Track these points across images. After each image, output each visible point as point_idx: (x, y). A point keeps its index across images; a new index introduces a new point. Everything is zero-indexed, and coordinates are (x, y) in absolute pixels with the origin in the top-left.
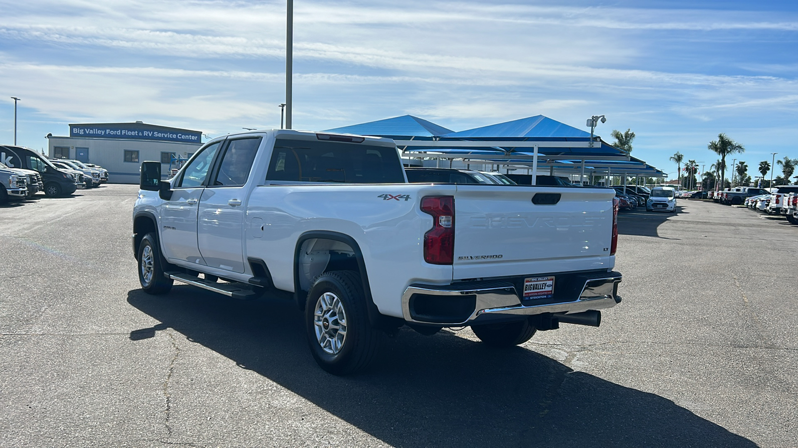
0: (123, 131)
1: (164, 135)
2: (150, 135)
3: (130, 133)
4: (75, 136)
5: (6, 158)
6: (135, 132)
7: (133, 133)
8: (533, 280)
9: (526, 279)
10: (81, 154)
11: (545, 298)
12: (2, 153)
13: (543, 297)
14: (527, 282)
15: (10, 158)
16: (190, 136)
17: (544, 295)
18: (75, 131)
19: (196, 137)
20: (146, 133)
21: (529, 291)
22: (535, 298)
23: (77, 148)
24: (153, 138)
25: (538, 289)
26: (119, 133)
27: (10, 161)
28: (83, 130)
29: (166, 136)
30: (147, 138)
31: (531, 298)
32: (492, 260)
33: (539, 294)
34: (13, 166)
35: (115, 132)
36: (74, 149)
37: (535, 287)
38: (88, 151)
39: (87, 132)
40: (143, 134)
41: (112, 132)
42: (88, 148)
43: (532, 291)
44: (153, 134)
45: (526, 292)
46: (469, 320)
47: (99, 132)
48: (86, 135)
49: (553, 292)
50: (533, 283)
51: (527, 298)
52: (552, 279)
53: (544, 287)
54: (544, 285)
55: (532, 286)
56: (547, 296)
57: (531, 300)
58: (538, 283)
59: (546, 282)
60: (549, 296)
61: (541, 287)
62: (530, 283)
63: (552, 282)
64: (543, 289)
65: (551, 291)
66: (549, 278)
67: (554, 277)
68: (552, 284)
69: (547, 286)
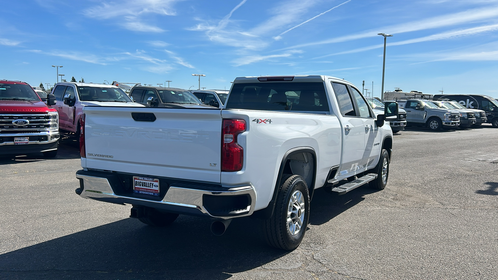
5: (469, 103)
8: (140, 178)
9: (133, 177)
12: (467, 100)
13: (150, 194)
14: (135, 179)
15: (472, 102)
17: (151, 192)
21: (139, 187)
22: (144, 193)
25: (147, 186)
27: (471, 105)
31: (140, 192)
33: (147, 190)
34: (473, 107)
37: (144, 184)
43: (141, 187)
49: (159, 192)
50: (141, 181)
51: (137, 192)
52: (157, 181)
53: (151, 186)
54: (151, 184)
55: (141, 184)
56: (154, 194)
57: (140, 194)
58: (146, 182)
59: (152, 182)
60: (156, 194)
61: (149, 186)
62: (137, 181)
63: (157, 184)
64: (151, 187)
65: (158, 191)
66: (155, 180)
67: (158, 180)
68: (158, 185)
69: (154, 186)
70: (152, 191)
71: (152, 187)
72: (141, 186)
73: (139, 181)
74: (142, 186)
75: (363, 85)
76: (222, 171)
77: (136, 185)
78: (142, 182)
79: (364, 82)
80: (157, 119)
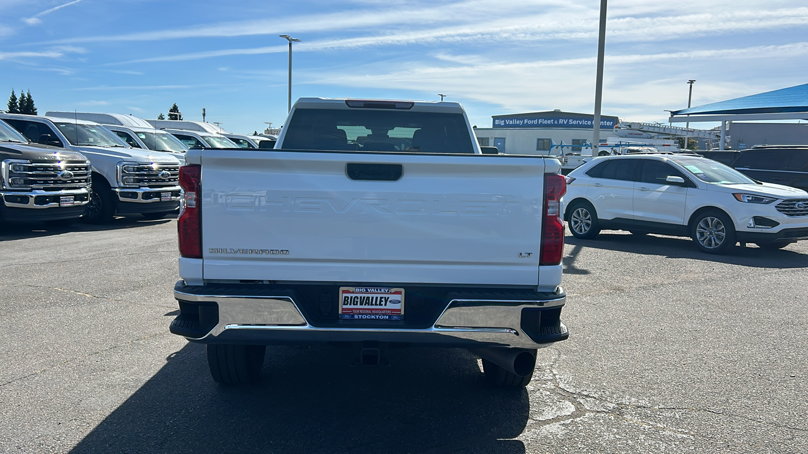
0: (540, 120)
1: (579, 122)
2: (565, 123)
3: (546, 122)
4: (497, 127)
6: (551, 120)
7: (549, 122)
8: (357, 290)
9: (342, 289)
10: (498, 144)
11: (386, 320)
13: (381, 317)
14: (344, 292)
16: (605, 122)
17: (384, 315)
18: (497, 122)
19: (612, 123)
20: (561, 121)
21: (352, 306)
22: (364, 317)
23: (495, 138)
24: (568, 126)
25: (372, 304)
26: (535, 122)
28: (503, 121)
29: (580, 123)
30: (563, 126)
31: (356, 317)
32: (254, 255)
33: (373, 312)
35: (533, 121)
36: (493, 139)
37: (365, 301)
38: (504, 141)
39: (507, 123)
40: (558, 122)
41: (530, 122)
42: (505, 138)
43: (358, 307)
44: (568, 122)
45: (345, 307)
46: (211, 334)
47: (518, 122)
48: (507, 126)
49: (403, 313)
50: (359, 295)
51: (347, 317)
52: (400, 293)
53: (383, 303)
54: (383, 299)
55: (359, 300)
56: (389, 316)
57: (356, 319)
58: (370, 296)
59: (387, 296)
60: (394, 317)
61: (378, 303)
62: (349, 295)
63: (400, 297)
64: (382, 305)
65: (400, 310)
66: (393, 290)
67: (403, 290)
68: (400, 300)
69: (390, 302)
70: (383, 312)
71: (385, 305)
72: (357, 304)
73: (354, 295)
74: (361, 304)
75: (204, 115)
76: (542, 263)
77: (344, 304)
78: (361, 297)
79: (204, 110)
80: (405, 174)
